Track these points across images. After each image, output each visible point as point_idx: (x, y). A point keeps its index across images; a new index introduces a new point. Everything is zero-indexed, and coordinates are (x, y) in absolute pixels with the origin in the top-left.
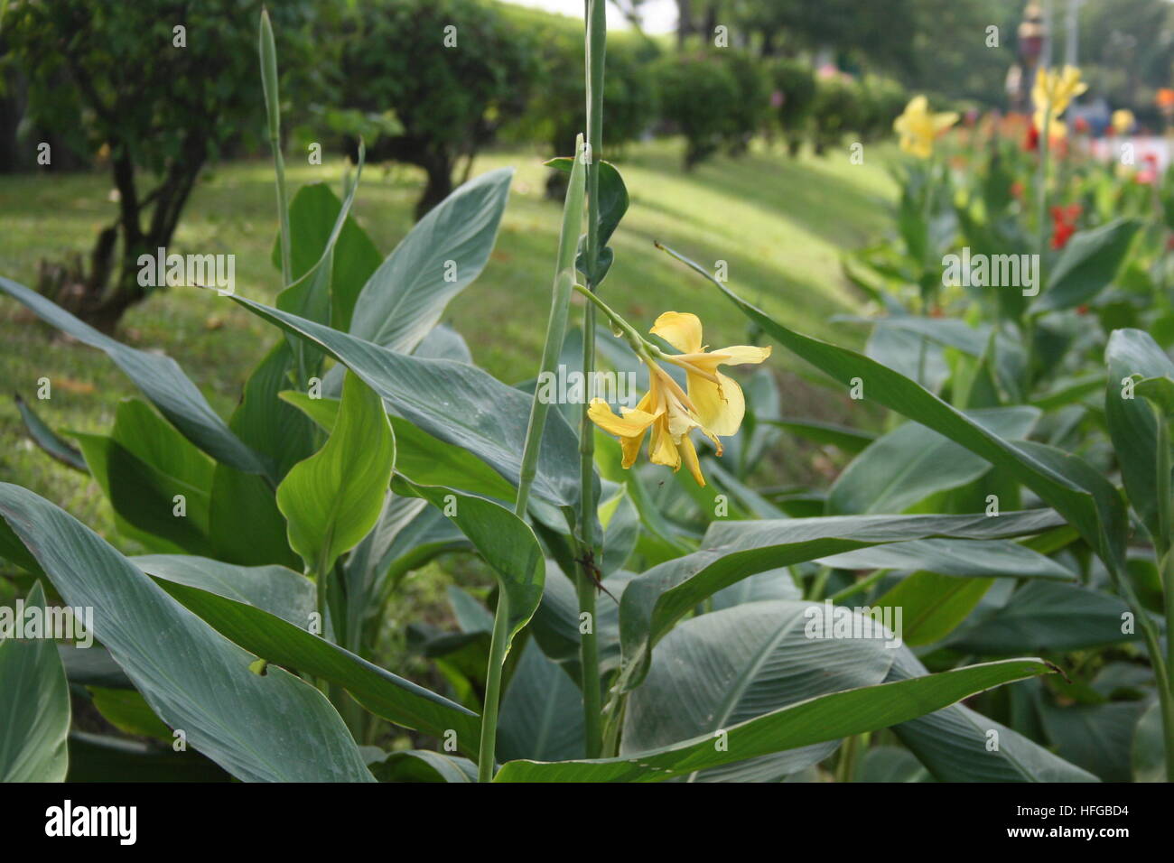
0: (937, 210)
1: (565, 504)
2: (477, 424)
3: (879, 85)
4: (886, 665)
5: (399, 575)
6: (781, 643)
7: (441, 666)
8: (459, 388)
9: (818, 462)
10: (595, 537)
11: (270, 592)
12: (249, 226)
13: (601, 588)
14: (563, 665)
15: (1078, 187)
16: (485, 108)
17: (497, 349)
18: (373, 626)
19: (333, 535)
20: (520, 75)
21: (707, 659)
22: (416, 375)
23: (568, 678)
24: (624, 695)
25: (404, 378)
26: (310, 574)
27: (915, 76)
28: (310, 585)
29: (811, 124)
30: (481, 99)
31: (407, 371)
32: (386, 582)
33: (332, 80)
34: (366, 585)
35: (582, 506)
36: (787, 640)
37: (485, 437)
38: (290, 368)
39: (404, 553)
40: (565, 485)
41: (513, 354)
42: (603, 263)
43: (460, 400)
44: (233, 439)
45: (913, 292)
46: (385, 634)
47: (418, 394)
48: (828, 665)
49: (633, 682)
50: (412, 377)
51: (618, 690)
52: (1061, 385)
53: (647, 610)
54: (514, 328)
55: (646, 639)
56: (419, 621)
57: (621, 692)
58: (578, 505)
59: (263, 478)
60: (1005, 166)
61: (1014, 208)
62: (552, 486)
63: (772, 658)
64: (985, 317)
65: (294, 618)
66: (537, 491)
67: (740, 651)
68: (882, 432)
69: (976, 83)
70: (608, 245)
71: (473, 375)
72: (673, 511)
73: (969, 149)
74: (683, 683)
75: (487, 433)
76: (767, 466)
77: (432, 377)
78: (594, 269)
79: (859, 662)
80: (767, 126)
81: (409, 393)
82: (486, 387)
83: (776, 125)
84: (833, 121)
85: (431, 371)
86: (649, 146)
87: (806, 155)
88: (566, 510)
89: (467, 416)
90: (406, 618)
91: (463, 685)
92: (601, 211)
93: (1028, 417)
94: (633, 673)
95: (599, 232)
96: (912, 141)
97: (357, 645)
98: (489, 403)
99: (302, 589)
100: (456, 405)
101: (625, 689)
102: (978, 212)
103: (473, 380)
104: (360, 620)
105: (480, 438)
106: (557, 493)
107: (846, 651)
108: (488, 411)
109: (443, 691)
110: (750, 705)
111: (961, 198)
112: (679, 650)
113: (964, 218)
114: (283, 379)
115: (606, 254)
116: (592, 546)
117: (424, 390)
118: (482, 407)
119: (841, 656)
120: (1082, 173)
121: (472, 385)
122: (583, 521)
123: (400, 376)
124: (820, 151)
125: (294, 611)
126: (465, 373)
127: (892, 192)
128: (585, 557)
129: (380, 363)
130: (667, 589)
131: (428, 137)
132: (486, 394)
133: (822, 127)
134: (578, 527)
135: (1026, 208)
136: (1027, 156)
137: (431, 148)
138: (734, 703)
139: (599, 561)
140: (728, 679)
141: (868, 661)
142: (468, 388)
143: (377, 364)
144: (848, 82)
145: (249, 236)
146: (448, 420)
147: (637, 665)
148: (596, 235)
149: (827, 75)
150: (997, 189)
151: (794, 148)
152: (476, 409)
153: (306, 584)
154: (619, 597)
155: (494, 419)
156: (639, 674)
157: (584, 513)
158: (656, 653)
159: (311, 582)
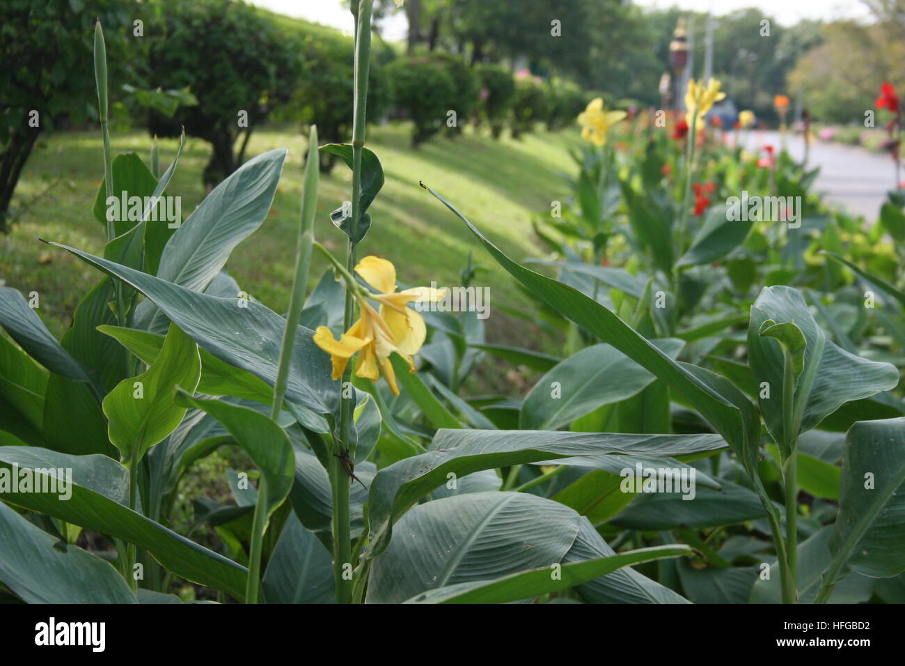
0: (607, 184)
1: (327, 412)
2: (261, 349)
3: (563, 86)
4: (571, 539)
5: (189, 462)
6: (491, 522)
7: (219, 531)
8: (248, 321)
9: (511, 375)
10: (350, 437)
11: (93, 475)
12: (73, 184)
13: (353, 477)
14: (317, 534)
15: (712, 167)
16: (259, 97)
17: (265, 283)
18: (169, 500)
19: (145, 432)
20: (287, 72)
21: (434, 534)
22: (215, 311)
23: (322, 545)
24: (370, 560)
25: (205, 314)
26: (124, 462)
27: (590, 79)
28: (125, 470)
29: (510, 113)
30: (257, 88)
31: (208, 308)
32: (179, 467)
33: (141, 72)
34: (166, 469)
35: (340, 413)
36: (495, 519)
37: (267, 359)
38: (110, 301)
39: (194, 445)
40: (328, 397)
41: (278, 287)
42: (363, 226)
43: (249, 330)
44: (65, 354)
45: (588, 246)
46: (177, 505)
47: (215, 324)
48: (525, 538)
49: (378, 549)
50: (212, 312)
51: (365, 557)
52: (698, 321)
53: (391, 495)
54: (279, 267)
55: (389, 517)
56: (202, 495)
57: (367, 559)
58: (337, 413)
59: (87, 384)
60: (659, 151)
61: (664, 183)
62: (318, 398)
63: (483, 533)
64: (641, 267)
65: (112, 496)
66: (306, 403)
67: (459, 527)
68: (563, 356)
69: (636, 86)
70: (366, 212)
71: (259, 311)
72: (401, 414)
73: (630, 136)
74: (415, 551)
75: (268, 356)
76: (473, 378)
77: (228, 313)
78: (355, 231)
79: (551, 537)
80: (476, 114)
81: (209, 325)
82: (269, 320)
83: (483, 114)
84: (527, 112)
85: (226, 307)
86: (386, 128)
87: (506, 137)
88: (328, 417)
89: (253, 343)
90: (192, 493)
91: (236, 546)
92: (362, 187)
93: (675, 347)
94: (377, 544)
95: (360, 202)
96: (591, 132)
97: (157, 516)
98: (271, 332)
99: (119, 473)
100: (246, 334)
101: (370, 556)
102: (637, 184)
103: (259, 314)
104: (160, 497)
105: (263, 360)
106: (321, 403)
107: (541, 528)
108: (269, 339)
109: (220, 550)
110: (466, 569)
111: (624, 174)
112: (414, 526)
113: (626, 188)
114: (105, 307)
115: (365, 220)
116: (348, 444)
117: (221, 322)
118: (266, 336)
119: (537, 532)
120: (716, 158)
121: (258, 318)
122: (342, 425)
123: (202, 312)
124: (516, 135)
125: (111, 490)
126: (253, 309)
127: (574, 170)
128: (342, 453)
129: (187, 301)
130: (407, 480)
131: (215, 117)
132: (269, 325)
133: (518, 117)
134: (337, 429)
135: (672, 183)
136: (674, 143)
137: (217, 126)
138: (454, 567)
139: (353, 455)
140: (449, 549)
141: (558, 535)
142: (255, 320)
143: (184, 302)
144: (538, 82)
145: (74, 191)
146: (238, 346)
147: (380, 537)
148: (358, 204)
149: (522, 76)
150: (652, 168)
151: (496, 133)
152: (261, 338)
153: (122, 470)
154: (368, 484)
155: (275, 345)
156: (381, 545)
157: (343, 417)
158: (396, 528)
159: (125, 468)
